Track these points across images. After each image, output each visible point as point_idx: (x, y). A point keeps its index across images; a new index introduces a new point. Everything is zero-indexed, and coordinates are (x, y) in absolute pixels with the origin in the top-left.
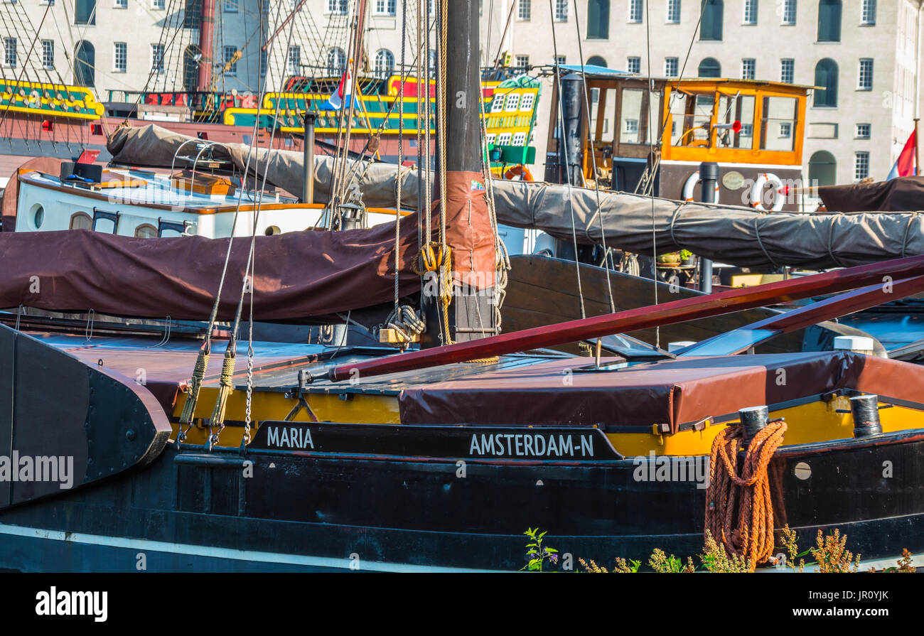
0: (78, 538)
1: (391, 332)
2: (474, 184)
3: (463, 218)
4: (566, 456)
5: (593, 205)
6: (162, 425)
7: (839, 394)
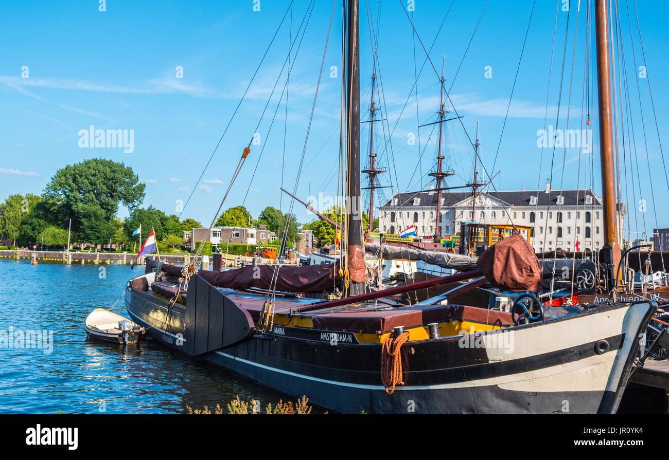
0: (237, 359)
1: (331, 296)
2: (357, 249)
3: (353, 260)
4: (345, 342)
5: (449, 257)
6: (252, 324)
7: (453, 320)
